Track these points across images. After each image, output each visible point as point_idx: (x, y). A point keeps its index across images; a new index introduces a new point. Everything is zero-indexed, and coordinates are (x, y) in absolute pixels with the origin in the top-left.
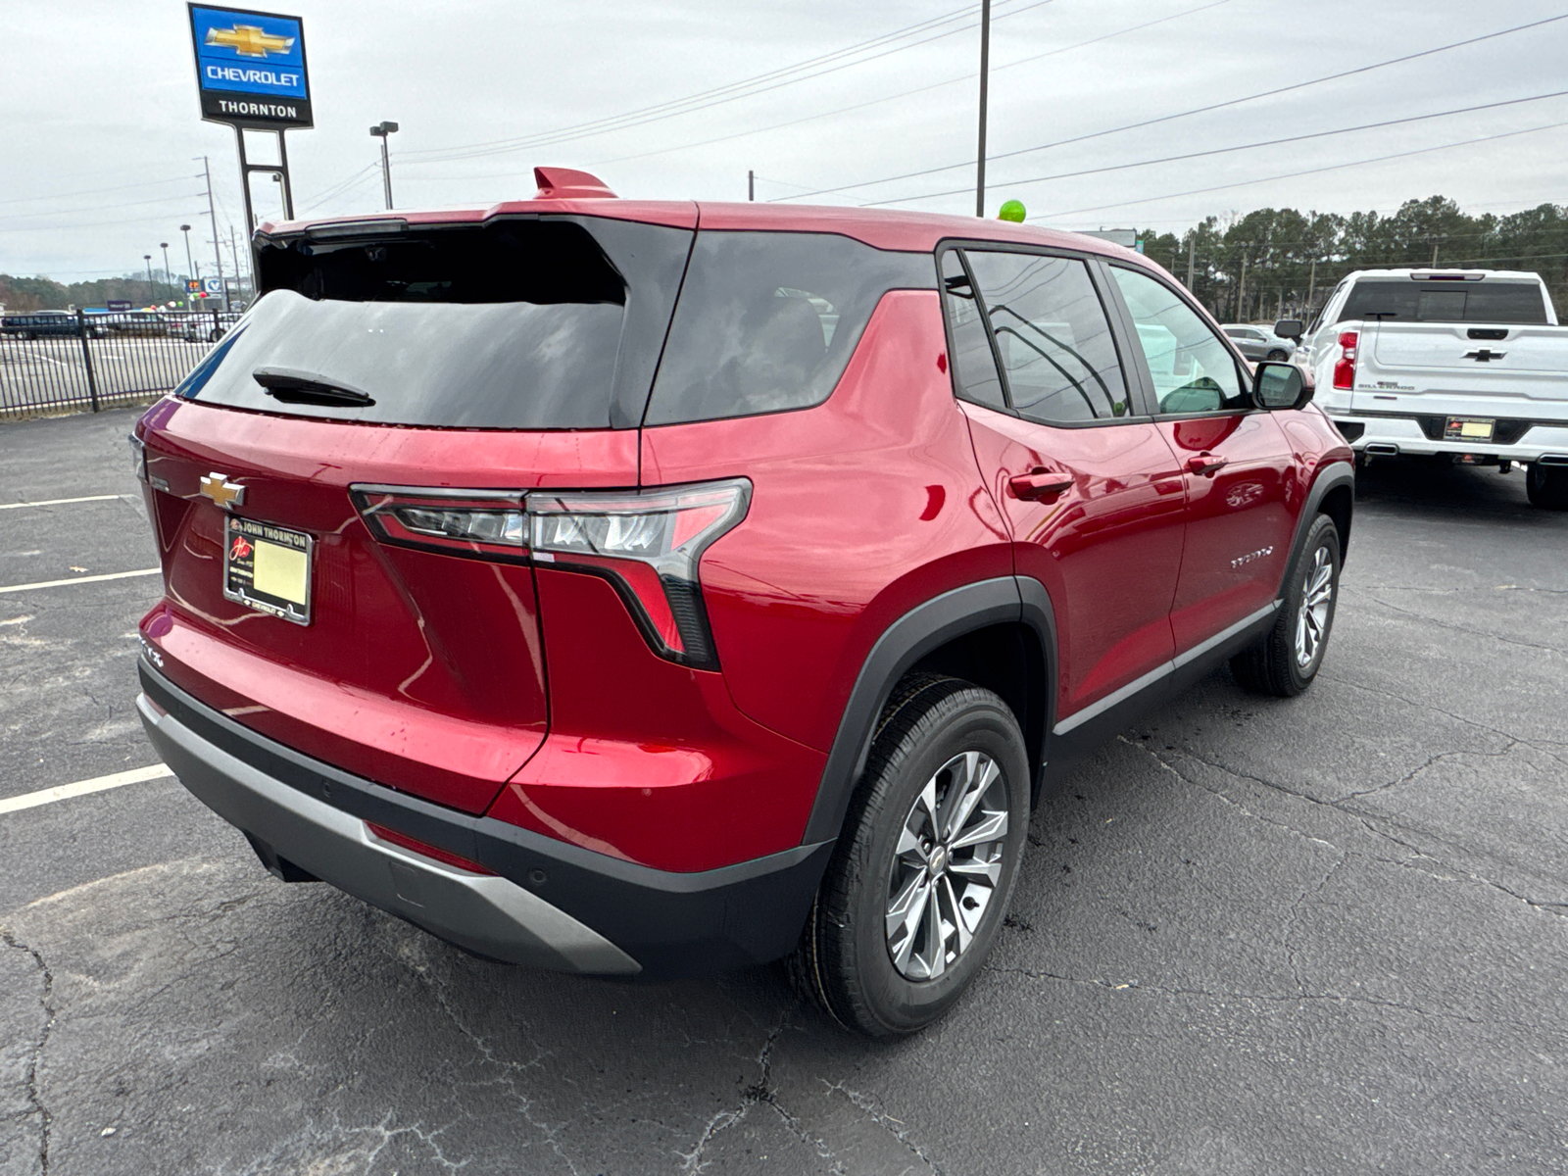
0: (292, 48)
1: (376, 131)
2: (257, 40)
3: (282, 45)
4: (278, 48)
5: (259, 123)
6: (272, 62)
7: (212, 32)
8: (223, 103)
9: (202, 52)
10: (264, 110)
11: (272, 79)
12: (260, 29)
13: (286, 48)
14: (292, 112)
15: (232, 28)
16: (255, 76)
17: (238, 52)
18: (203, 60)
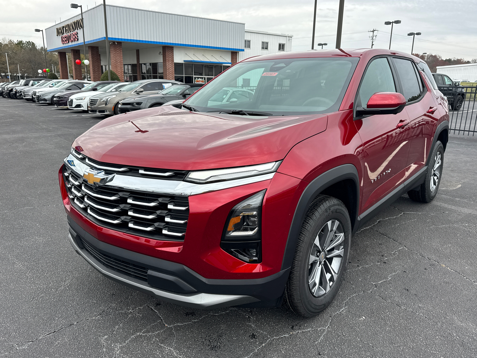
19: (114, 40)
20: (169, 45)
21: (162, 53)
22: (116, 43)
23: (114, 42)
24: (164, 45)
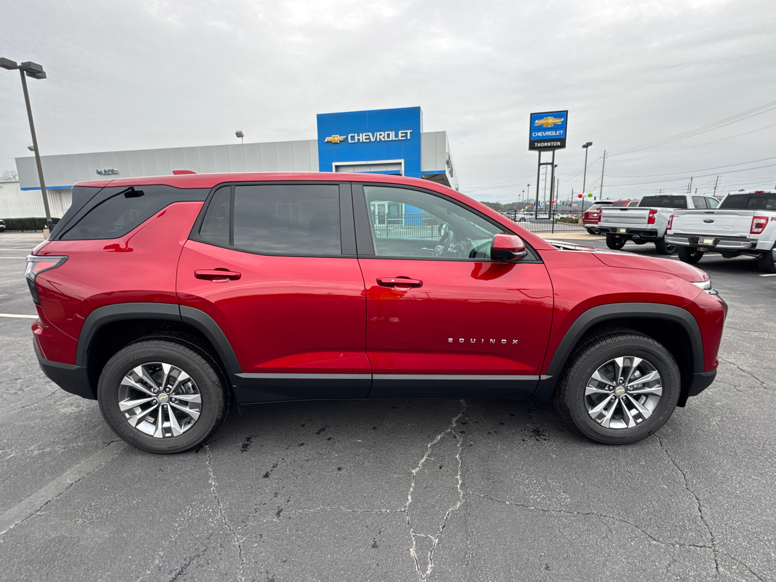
0: (563, 122)
1: (584, 146)
2: (551, 121)
3: (559, 121)
4: (557, 122)
5: (546, 149)
6: (556, 127)
7: (537, 121)
8: (536, 144)
9: (532, 128)
10: (549, 144)
11: (554, 133)
12: (552, 117)
13: (561, 122)
14: (559, 144)
15: (543, 119)
16: (548, 133)
17: (544, 126)
18: (532, 131)
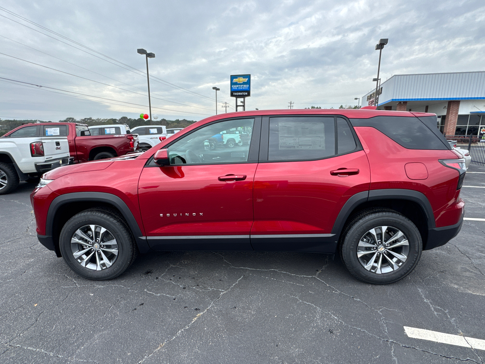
19: (400, 101)
20: (454, 100)
21: (447, 107)
22: (402, 103)
23: (400, 102)
24: (449, 100)
